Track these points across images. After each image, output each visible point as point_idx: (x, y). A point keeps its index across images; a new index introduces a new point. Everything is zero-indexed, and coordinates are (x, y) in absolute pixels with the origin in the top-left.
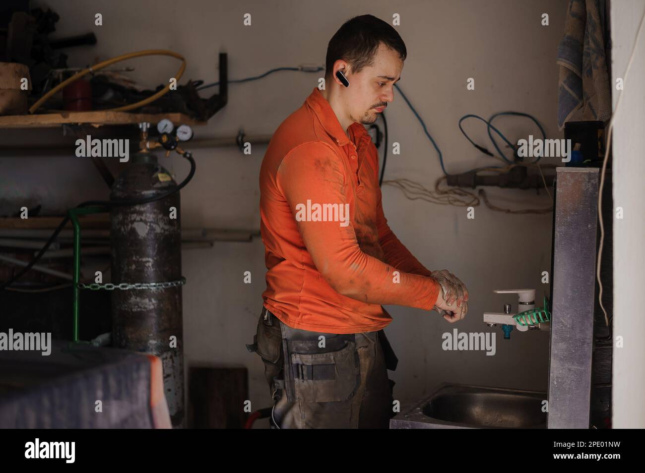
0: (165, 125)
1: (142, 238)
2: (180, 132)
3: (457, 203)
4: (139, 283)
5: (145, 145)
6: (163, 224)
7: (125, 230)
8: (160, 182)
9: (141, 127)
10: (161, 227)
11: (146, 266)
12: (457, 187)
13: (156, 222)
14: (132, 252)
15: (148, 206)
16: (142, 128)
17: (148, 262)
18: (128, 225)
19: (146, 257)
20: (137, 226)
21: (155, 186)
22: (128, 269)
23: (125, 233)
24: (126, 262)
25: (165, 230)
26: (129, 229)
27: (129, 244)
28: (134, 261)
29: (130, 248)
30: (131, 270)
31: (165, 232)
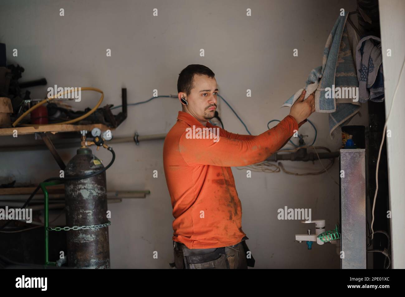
0: (96, 131)
1: (86, 199)
2: (105, 135)
3: (267, 171)
4: (84, 226)
5: (85, 144)
6: (97, 190)
8: (95, 165)
10: (96, 192)
11: (88, 216)
13: (93, 189)
14: (80, 208)
15: (89, 180)
16: (83, 134)
17: (89, 213)
18: (76, 192)
19: (88, 210)
20: (83, 192)
21: (92, 168)
22: (78, 218)
23: (75, 196)
24: (76, 214)
25: (98, 194)
26: (77, 194)
27: (77, 203)
28: (81, 212)
29: (79, 205)
30: (79, 218)
31: (98, 195)
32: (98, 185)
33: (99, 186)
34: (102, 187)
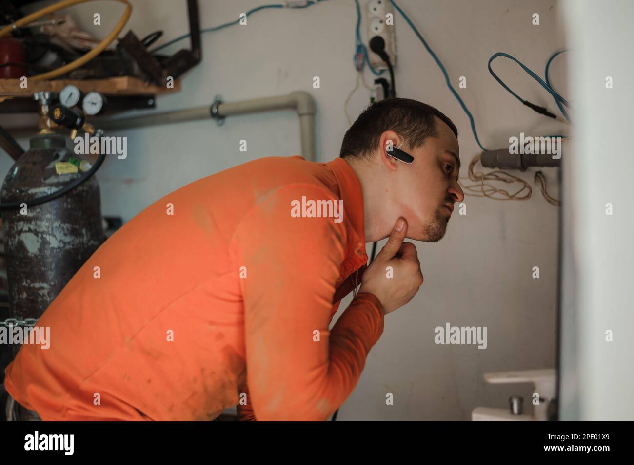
0: (69, 95)
1: (33, 255)
2: (89, 102)
3: (497, 195)
4: (32, 318)
5: (45, 123)
6: (62, 234)
7: (12, 245)
8: (58, 175)
9: (37, 98)
10: (59, 239)
11: (39, 294)
12: (497, 169)
13: (50, 232)
14: (22, 275)
15: (38, 210)
16: (40, 100)
17: (43, 288)
18: (14, 237)
19: (39, 282)
20: (26, 238)
21: (48, 181)
22: (19, 298)
23: (12, 248)
24: (16, 289)
25: (65, 243)
26: (16, 242)
27: (17, 263)
28: (24, 287)
29: (20, 269)
30: (22, 299)
31: (64, 247)
32: (63, 222)
33: (66, 226)
34: (77, 227)
